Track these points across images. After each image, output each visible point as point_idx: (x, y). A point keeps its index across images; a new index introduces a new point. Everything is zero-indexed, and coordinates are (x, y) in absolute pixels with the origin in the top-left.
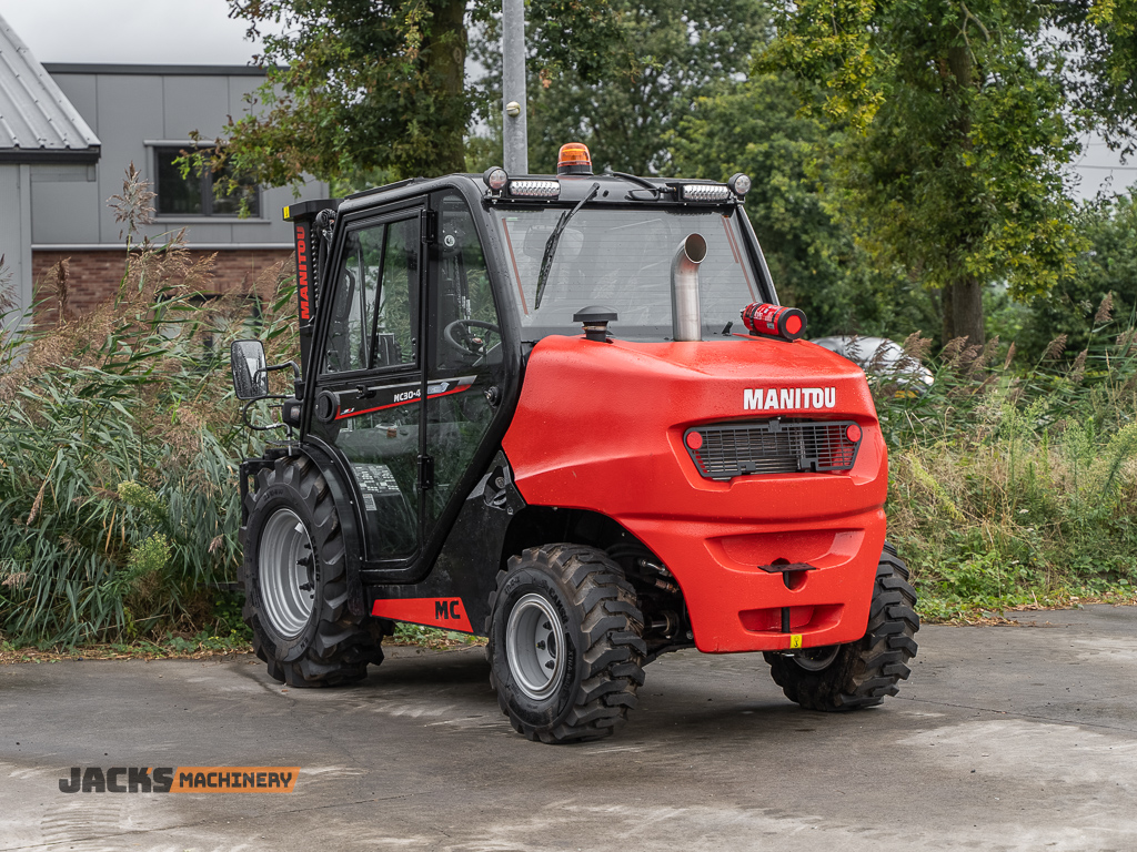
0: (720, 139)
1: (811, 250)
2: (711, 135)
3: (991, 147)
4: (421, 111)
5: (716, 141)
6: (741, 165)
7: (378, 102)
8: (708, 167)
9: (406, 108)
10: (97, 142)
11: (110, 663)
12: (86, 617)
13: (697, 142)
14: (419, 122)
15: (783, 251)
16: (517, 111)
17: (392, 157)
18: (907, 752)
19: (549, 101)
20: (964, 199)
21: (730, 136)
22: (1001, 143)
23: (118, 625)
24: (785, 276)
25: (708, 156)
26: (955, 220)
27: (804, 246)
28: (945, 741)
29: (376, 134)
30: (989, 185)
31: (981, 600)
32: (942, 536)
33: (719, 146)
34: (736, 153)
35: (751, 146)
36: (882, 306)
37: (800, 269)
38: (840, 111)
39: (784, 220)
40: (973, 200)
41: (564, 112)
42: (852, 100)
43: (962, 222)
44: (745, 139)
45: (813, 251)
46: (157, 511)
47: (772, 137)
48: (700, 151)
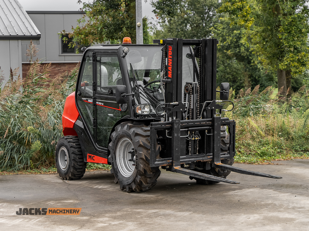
0: (226, 30)
1: (252, 61)
2: (224, 28)
3: (286, 33)
4: (126, 24)
5: (225, 30)
6: (232, 37)
7: (114, 22)
8: (223, 38)
9: (122, 24)
10: (40, 33)
11: (25, 175)
12: (20, 163)
13: (219, 30)
14: (126, 27)
15: (244, 62)
16: (140, 25)
17: (118, 37)
18: (224, 196)
19: (178, 19)
20: (280, 47)
21: (229, 29)
22: (288, 31)
23: (28, 165)
24: (245, 69)
25: (223, 34)
26: (277, 53)
27: (250, 60)
28: (236, 193)
29: (114, 31)
30: (285, 43)
31: (266, 158)
32: (258, 140)
33: (226, 32)
34: (231, 33)
35: (235, 31)
36: (274, 77)
37: (249, 67)
38: (242, 24)
39: (244, 53)
40: (282, 47)
41: (182, 23)
42: (245, 20)
43: (279, 53)
44: (233, 30)
45: (253, 62)
46: (38, 134)
47: (241, 29)
48: (220, 33)
